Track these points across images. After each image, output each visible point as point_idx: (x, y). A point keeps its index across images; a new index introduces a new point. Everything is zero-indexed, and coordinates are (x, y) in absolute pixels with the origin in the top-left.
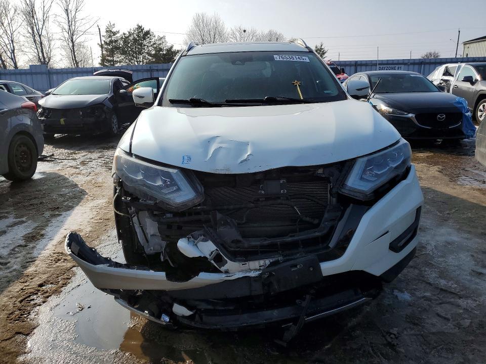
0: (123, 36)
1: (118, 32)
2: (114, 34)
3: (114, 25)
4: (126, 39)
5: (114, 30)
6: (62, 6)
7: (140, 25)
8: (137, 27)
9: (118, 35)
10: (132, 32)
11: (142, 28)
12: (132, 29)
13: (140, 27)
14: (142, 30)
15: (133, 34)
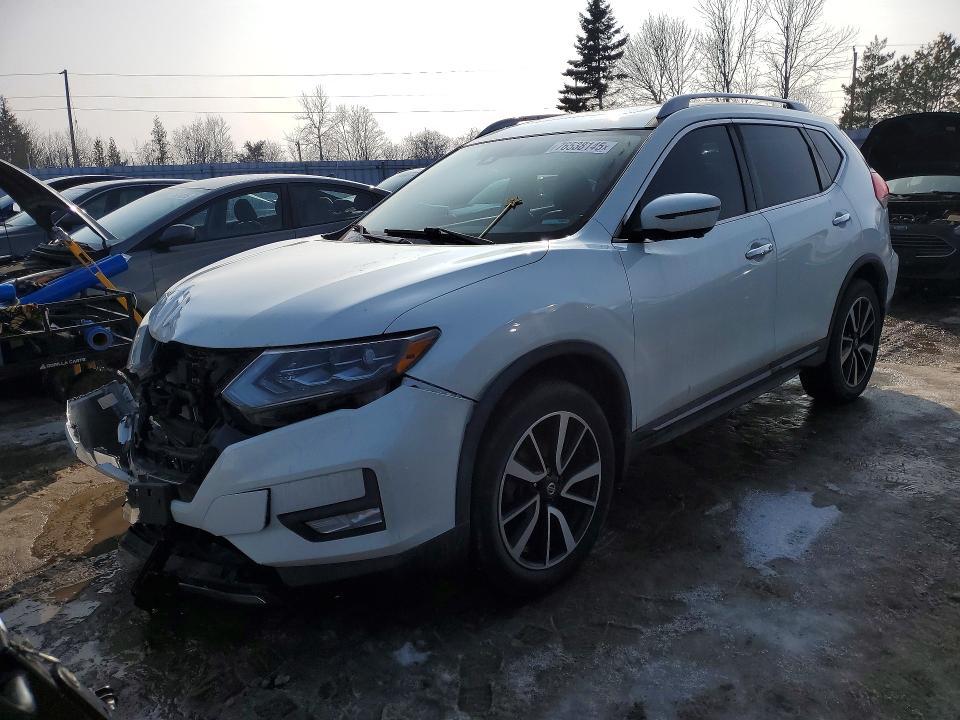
0: (901, 63)
1: (891, 56)
2: (882, 60)
3: (885, 41)
4: (907, 70)
5: (884, 52)
6: (781, 22)
7: (947, 34)
8: (939, 39)
9: (890, 63)
10: (925, 52)
11: (951, 40)
12: (926, 47)
13: (948, 39)
14: (950, 45)
15: (926, 56)
